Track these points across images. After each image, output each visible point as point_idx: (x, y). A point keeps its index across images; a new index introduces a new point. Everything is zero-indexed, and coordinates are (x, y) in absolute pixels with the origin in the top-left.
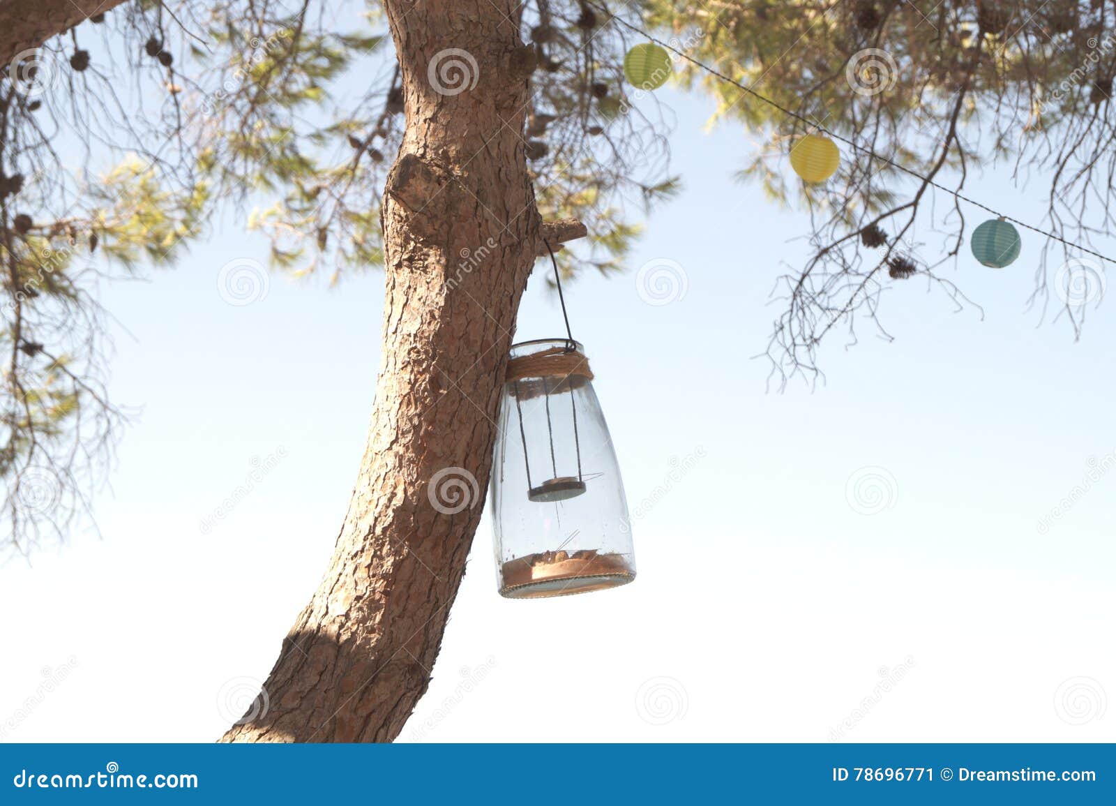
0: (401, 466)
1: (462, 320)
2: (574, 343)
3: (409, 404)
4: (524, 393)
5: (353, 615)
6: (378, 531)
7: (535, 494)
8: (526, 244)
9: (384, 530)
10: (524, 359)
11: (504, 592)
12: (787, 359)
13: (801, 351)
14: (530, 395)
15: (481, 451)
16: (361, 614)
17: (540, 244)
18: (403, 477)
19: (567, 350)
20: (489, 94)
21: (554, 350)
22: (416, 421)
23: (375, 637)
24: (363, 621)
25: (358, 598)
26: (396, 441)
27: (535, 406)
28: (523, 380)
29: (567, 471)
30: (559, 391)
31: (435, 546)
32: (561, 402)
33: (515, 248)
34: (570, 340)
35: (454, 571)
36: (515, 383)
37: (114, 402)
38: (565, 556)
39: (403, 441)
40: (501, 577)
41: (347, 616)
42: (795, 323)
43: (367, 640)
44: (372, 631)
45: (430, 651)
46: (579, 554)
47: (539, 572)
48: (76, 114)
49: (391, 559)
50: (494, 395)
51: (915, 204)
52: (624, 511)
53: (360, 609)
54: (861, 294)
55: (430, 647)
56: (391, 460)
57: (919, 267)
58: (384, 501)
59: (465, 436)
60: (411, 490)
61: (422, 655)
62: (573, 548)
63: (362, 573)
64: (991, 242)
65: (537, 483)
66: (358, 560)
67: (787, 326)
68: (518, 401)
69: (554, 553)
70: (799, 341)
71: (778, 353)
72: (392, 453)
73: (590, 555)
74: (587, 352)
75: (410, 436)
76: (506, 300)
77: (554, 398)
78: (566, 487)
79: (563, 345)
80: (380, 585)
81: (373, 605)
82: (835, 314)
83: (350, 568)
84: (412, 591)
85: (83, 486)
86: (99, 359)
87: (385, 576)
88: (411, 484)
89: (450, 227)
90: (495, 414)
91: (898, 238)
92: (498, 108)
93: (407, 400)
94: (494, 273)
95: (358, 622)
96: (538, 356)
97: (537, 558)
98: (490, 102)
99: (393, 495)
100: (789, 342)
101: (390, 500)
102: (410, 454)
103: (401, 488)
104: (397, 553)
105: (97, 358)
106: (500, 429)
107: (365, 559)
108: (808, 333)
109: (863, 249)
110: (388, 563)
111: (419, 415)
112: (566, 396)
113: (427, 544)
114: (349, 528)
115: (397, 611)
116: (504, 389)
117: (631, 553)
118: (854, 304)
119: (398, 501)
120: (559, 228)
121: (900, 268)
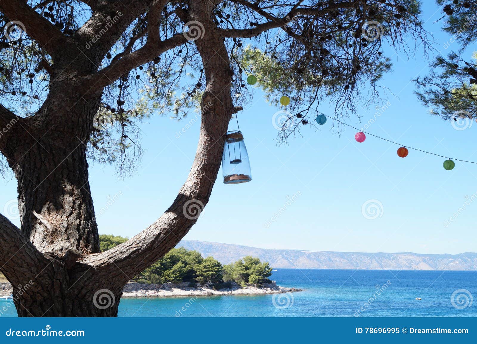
0: (204, 156)
1: (217, 126)
2: (240, 132)
3: (206, 143)
4: (229, 142)
5: (193, 186)
6: (199, 169)
7: (231, 162)
8: (230, 111)
9: (200, 169)
10: (229, 135)
11: (224, 182)
12: (281, 140)
13: (284, 139)
14: (231, 142)
15: (220, 153)
16: (195, 186)
17: (233, 111)
18: (204, 158)
19: (238, 133)
20: (224, 80)
21: (236, 133)
22: (207, 147)
23: (198, 191)
24: (195, 187)
25: (194, 183)
26: (203, 151)
27: (231, 145)
28: (229, 139)
29: (238, 158)
30: (237, 142)
31: (210, 172)
32: (237, 144)
33: (228, 111)
34: (239, 131)
35: (214, 178)
36: (228, 140)
37: (142, 148)
38: (237, 175)
39: (204, 151)
40: (224, 179)
41: (192, 186)
42: (283, 133)
43: (196, 192)
44: (197, 190)
45: (209, 194)
46: (240, 175)
47: (231, 179)
48: (137, 88)
49: (201, 175)
50: (223, 142)
51: (308, 109)
52: (250, 167)
53: (195, 185)
54: (297, 127)
55: (209, 193)
56: (202, 155)
57: (309, 122)
58: (200, 163)
59: (217, 150)
60: (206, 161)
61: (207, 195)
62: (239, 174)
63: (195, 178)
64: (320, 119)
65: (232, 160)
66: (194, 175)
67: (281, 133)
68: (228, 143)
69: (235, 175)
70: (283, 136)
71: (279, 139)
72: (202, 153)
73: (243, 175)
74: (243, 133)
75: (206, 150)
76: (226, 122)
77: (235, 143)
78: (237, 161)
79: (238, 132)
80: (199, 180)
81: (197, 184)
82: (291, 131)
83: (193, 177)
84: (206, 181)
85: (135, 165)
86: (139, 139)
87: (200, 179)
88: (206, 159)
89: (215, 107)
90: (223, 146)
91: (305, 116)
92: (225, 82)
93: (205, 142)
94: (224, 117)
95: (194, 188)
96: (232, 134)
97: (231, 176)
98: (223, 81)
99: (202, 162)
100: (281, 137)
101: (201, 163)
102: (206, 153)
103: (204, 160)
104: (203, 174)
105: (138, 139)
106: (224, 150)
107: (196, 175)
108: (285, 135)
109: (297, 118)
110: (201, 176)
111: (208, 145)
112: (238, 143)
113: (209, 172)
114: (193, 169)
115: (202, 185)
116: (225, 141)
117: (251, 175)
118: (295, 129)
119: (203, 163)
120: (237, 108)
121: (305, 122)
